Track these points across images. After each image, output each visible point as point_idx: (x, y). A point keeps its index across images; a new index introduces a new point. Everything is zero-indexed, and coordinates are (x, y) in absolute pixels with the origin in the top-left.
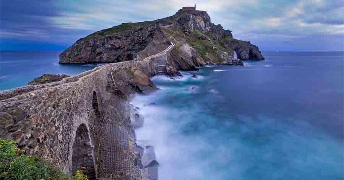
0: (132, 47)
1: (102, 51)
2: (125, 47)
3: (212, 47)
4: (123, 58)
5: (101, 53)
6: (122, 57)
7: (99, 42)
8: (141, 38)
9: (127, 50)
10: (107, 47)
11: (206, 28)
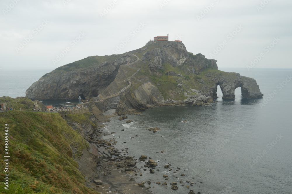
0: (97, 82)
1: (67, 87)
2: (90, 83)
3: (177, 84)
4: (88, 94)
5: (66, 89)
6: (87, 92)
7: (64, 78)
8: (106, 73)
9: (92, 86)
10: (73, 82)
11: (181, 60)
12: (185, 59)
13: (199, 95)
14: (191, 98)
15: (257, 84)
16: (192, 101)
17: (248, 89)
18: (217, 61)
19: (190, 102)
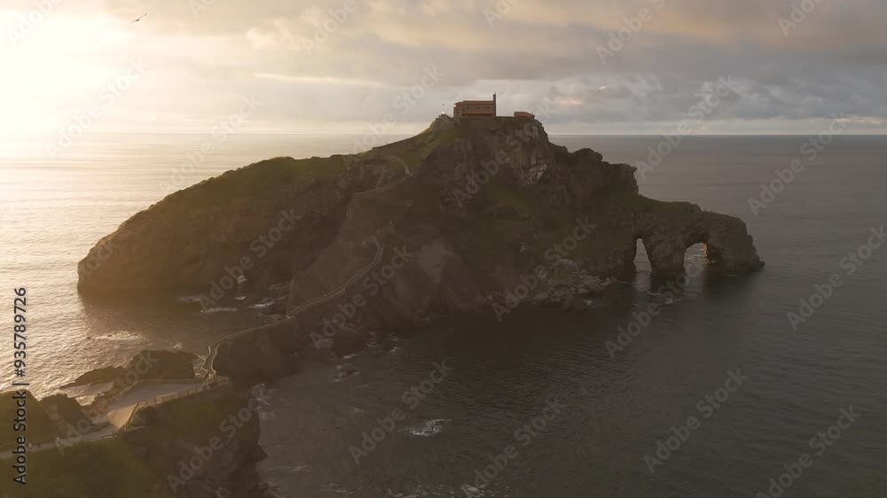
3: (520, 247)
11: (532, 170)
12: (544, 167)
13: (581, 277)
14: (558, 287)
15: (748, 234)
16: (559, 300)
17: (722, 250)
18: (635, 169)
19: (554, 300)
